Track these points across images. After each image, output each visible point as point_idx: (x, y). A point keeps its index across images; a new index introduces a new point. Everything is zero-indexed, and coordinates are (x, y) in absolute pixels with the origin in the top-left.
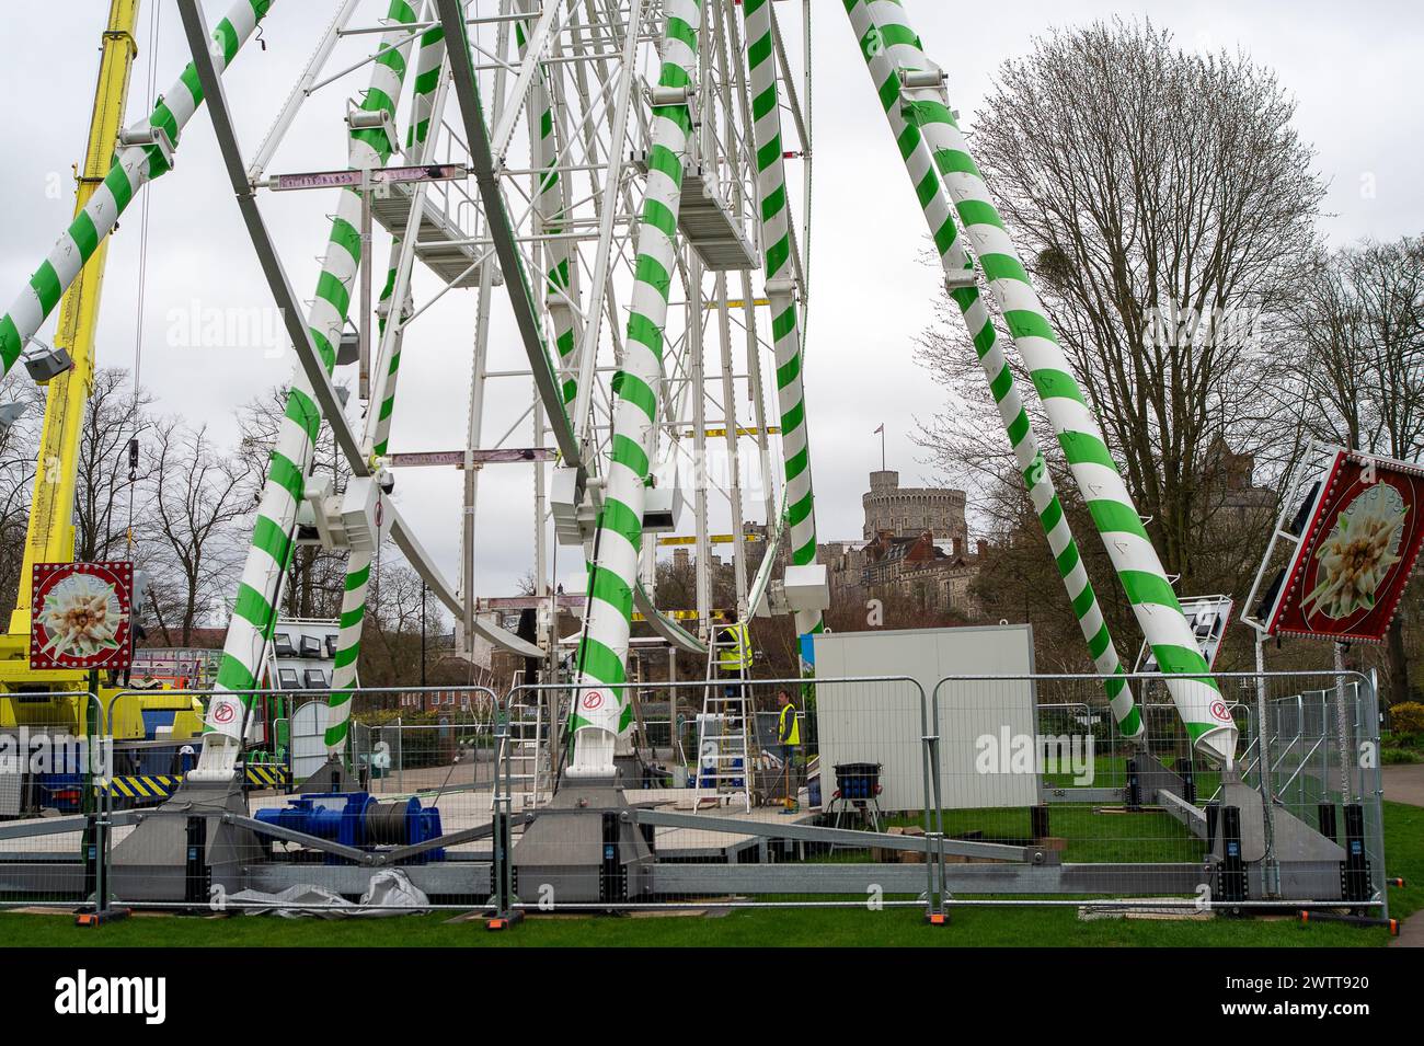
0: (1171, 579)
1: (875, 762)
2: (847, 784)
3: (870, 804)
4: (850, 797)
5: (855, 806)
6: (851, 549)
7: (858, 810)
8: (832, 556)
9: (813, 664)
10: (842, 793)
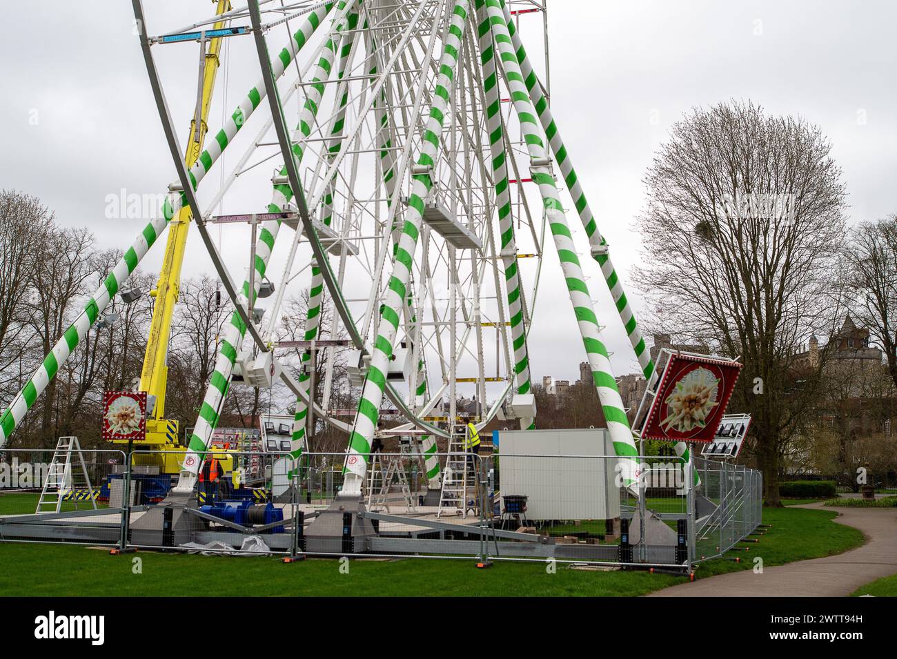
0: (626, 410)
1: (522, 494)
2: (508, 505)
3: (521, 516)
4: (510, 512)
5: (514, 517)
6: (640, 379)
7: (515, 519)
8: (629, 382)
9: (498, 445)
10: (506, 511)
